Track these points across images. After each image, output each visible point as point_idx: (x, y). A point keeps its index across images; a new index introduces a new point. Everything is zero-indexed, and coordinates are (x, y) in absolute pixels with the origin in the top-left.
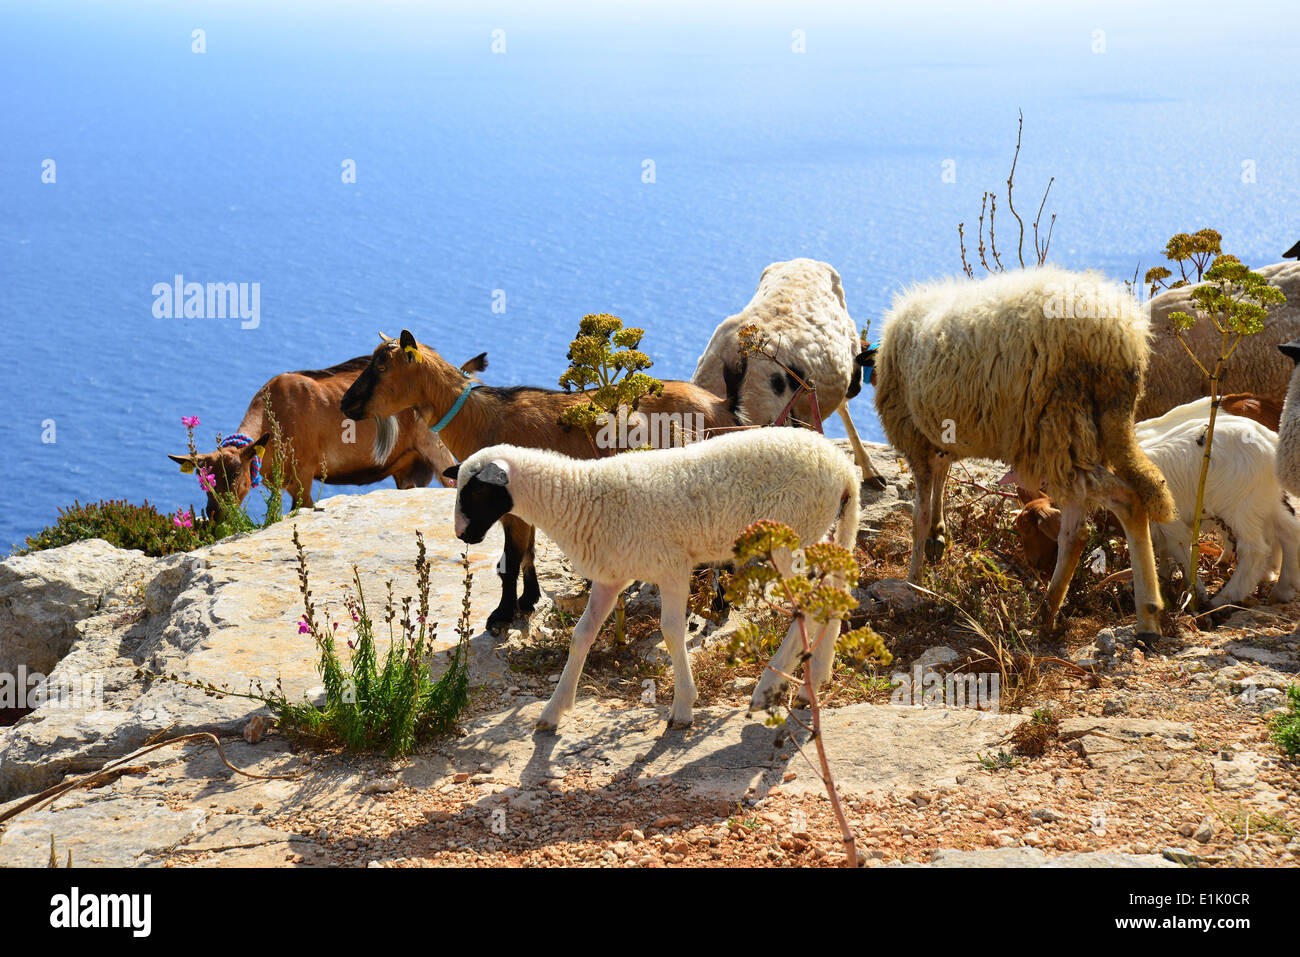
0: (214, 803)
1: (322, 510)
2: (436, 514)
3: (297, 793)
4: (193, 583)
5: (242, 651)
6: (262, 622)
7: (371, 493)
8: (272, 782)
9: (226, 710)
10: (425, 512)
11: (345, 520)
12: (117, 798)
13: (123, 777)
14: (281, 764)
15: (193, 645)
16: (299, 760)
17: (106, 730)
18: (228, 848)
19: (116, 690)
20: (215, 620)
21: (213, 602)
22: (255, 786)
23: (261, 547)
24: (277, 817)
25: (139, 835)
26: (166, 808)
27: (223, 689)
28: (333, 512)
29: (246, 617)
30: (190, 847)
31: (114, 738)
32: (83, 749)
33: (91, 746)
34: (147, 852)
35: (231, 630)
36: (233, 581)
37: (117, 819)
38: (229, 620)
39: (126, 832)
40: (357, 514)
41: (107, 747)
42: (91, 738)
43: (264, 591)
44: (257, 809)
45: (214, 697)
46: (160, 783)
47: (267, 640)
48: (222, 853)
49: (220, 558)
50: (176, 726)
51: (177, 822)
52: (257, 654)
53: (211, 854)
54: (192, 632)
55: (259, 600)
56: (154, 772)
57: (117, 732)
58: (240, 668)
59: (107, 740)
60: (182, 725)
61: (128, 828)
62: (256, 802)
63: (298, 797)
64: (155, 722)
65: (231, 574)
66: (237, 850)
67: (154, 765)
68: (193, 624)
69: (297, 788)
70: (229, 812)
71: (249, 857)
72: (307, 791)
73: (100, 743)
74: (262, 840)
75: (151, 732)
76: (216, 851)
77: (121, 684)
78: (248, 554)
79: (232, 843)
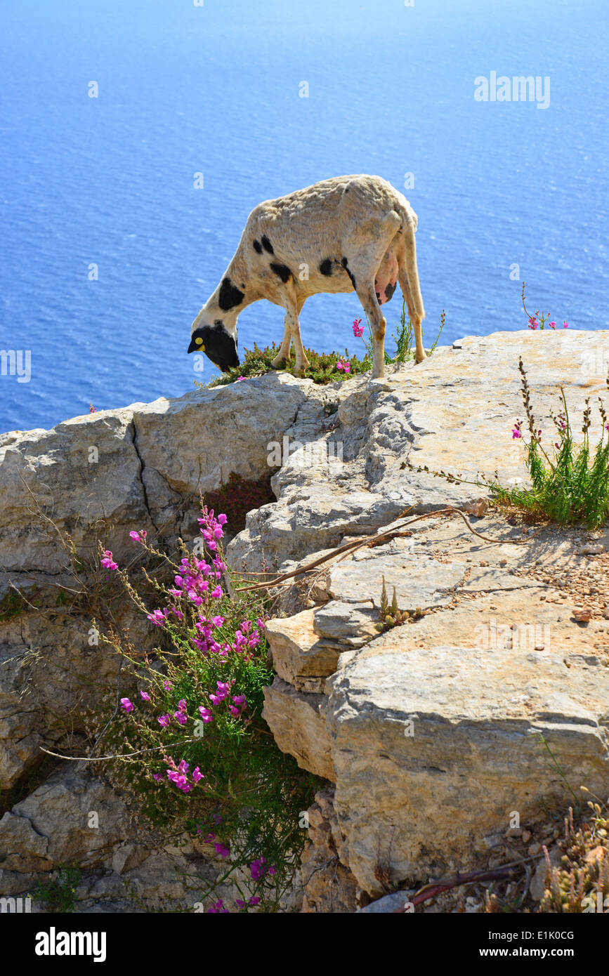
0: (470, 559)
1: (460, 348)
2: (550, 350)
3: (527, 554)
4: (381, 402)
5: (446, 451)
6: (451, 430)
7: (493, 335)
8: (504, 545)
9: (452, 493)
10: (541, 348)
11: (480, 355)
12: (397, 553)
13: (395, 538)
14: (505, 532)
15: (402, 447)
16: (517, 530)
17: (366, 506)
18: (494, 590)
19: (346, 479)
20: (416, 429)
21: (408, 417)
22: (493, 548)
23: (424, 376)
24: (519, 570)
25: (427, 579)
26: (435, 561)
27: (458, 478)
28: (469, 349)
29: (438, 427)
30: (466, 588)
31: (375, 512)
32: (353, 519)
33: (358, 517)
34: (438, 591)
35: (431, 436)
36: (415, 400)
37: (404, 568)
38: (427, 428)
39: (416, 577)
40: (488, 350)
41: (370, 518)
42: (357, 511)
43: (444, 408)
44: (503, 564)
45: (454, 483)
46: (423, 544)
47: (461, 443)
48: (491, 594)
49: (398, 384)
50: (420, 504)
51: (449, 571)
52: (458, 453)
53: (483, 594)
54: (398, 437)
55: (443, 414)
56: (416, 535)
57: (376, 507)
58: (450, 464)
59: (369, 513)
60: (424, 503)
61: (417, 574)
62: (500, 559)
63: (528, 557)
64: (402, 501)
65: (412, 396)
66: (501, 592)
67: (415, 531)
68: (397, 431)
69: (525, 550)
70: (482, 565)
71: (511, 597)
72: (534, 552)
73: (364, 515)
74: (518, 586)
75: (402, 507)
76: (486, 592)
77: (348, 474)
78: (416, 381)
79: (497, 587)
